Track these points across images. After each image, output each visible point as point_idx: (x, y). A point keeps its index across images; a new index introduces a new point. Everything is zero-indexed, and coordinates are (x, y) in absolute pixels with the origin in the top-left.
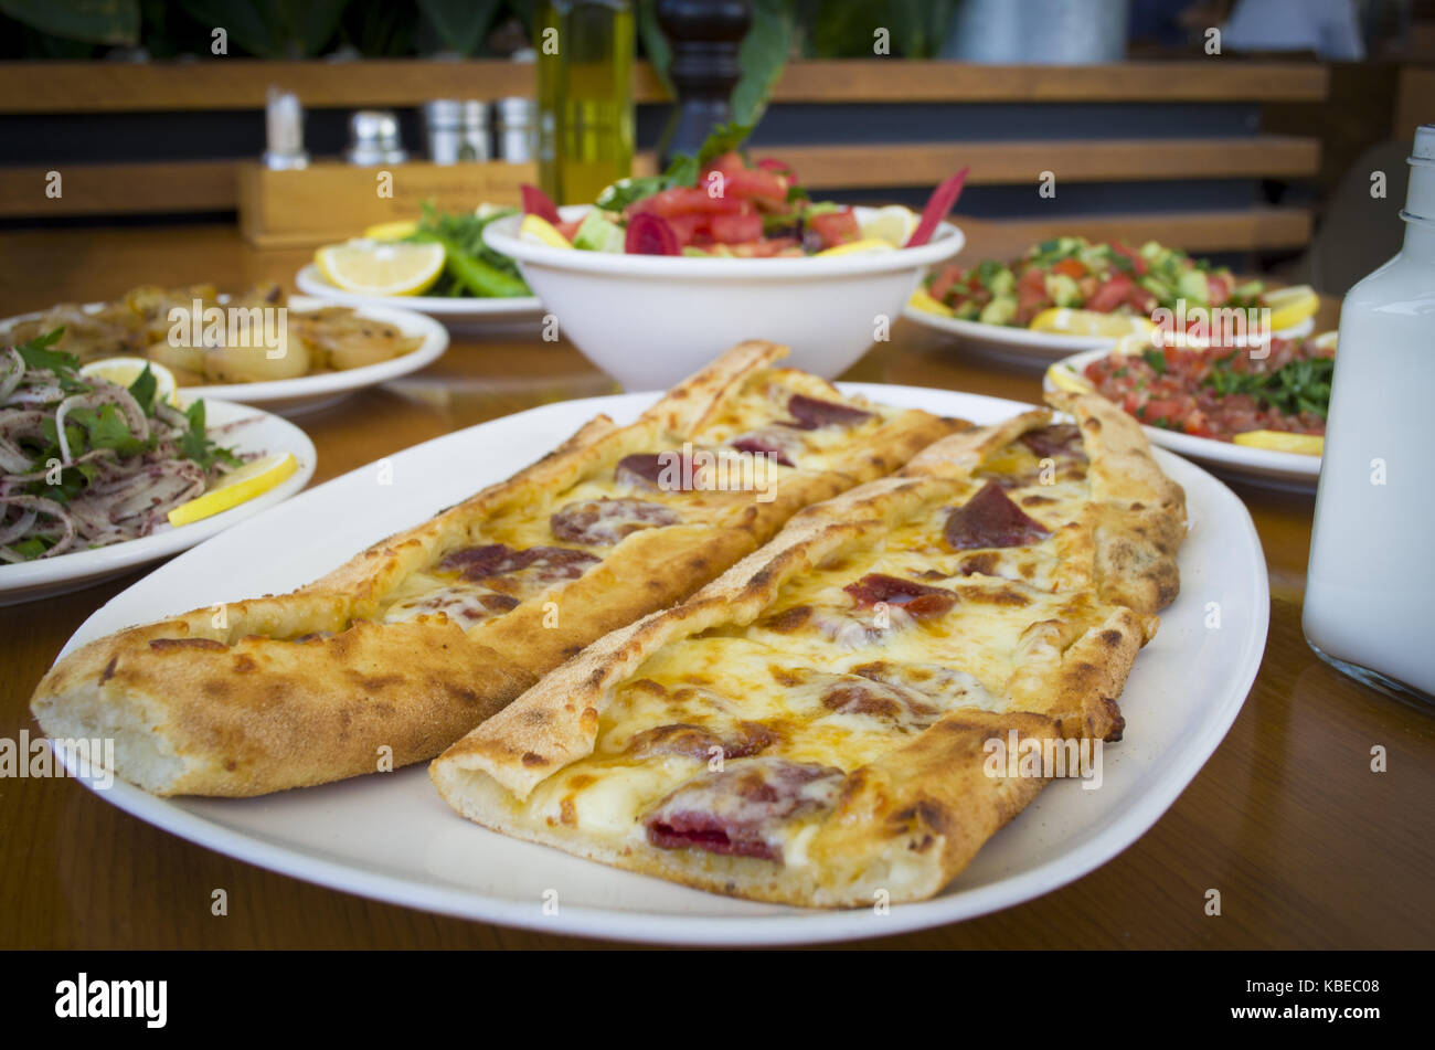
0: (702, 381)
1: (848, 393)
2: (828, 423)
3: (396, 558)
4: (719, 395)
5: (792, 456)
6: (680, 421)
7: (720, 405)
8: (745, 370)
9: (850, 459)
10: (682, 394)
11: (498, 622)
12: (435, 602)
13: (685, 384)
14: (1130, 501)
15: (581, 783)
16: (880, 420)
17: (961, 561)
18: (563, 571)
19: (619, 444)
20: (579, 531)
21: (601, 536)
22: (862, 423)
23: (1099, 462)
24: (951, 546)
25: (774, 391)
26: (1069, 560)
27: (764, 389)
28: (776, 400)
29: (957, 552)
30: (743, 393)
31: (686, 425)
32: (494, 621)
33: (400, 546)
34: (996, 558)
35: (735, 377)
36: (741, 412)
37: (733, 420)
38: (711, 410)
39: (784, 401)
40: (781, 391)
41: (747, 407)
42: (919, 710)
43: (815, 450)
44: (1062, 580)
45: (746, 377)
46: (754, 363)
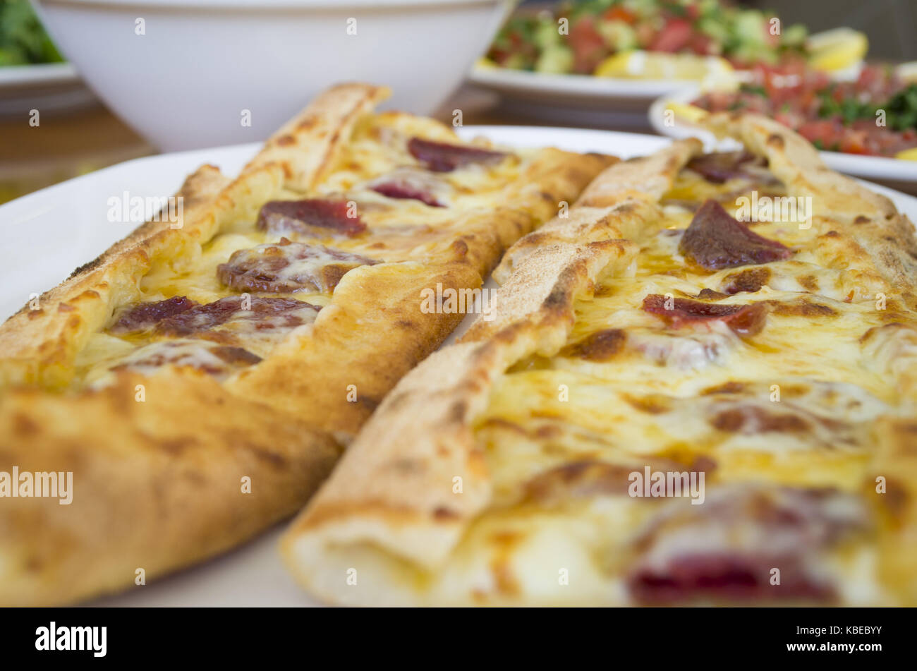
0: (307, 125)
1: (466, 135)
2: (465, 164)
3: (77, 313)
4: (335, 139)
5: (442, 197)
6: (296, 169)
7: (337, 150)
8: (354, 112)
9: (515, 196)
10: (288, 140)
11: (252, 376)
12: (155, 359)
13: (288, 129)
14: (851, 215)
15: (506, 540)
16: (517, 160)
17: (724, 280)
18: (280, 320)
19: (249, 192)
20: (270, 279)
21: (299, 282)
22: (499, 163)
23: (799, 179)
24: (704, 267)
25: (386, 135)
26: (850, 268)
27: (375, 134)
28: (391, 145)
29: (714, 273)
30: (354, 137)
31: (302, 175)
32: (246, 374)
33: (76, 299)
34: (766, 275)
35: (345, 120)
36: (359, 158)
37: (354, 167)
38: (329, 155)
39: (402, 145)
40: (395, 135)
41: (365, 153)
42: (829, 423)
43: (465, 191)
44: (857, 289)
45: (353, 120)
46: (360, 105)
